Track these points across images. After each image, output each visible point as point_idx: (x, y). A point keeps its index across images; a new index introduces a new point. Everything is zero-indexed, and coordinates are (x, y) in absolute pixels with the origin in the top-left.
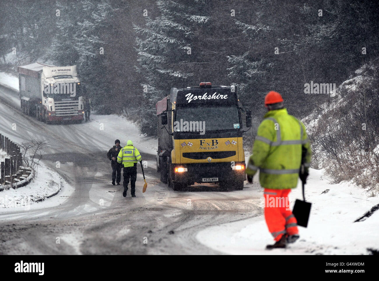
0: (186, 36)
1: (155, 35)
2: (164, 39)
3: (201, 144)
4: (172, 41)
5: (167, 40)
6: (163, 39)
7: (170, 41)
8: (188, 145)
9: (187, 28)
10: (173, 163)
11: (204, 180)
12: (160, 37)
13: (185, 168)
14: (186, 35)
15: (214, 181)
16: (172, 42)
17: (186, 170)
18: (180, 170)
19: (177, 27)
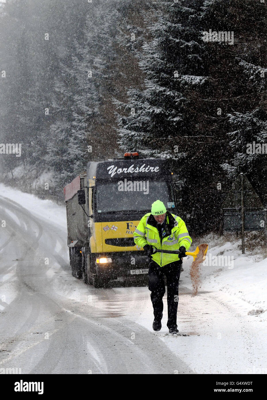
0: (177, 103)
1: (135, 103)
2: (148, 108)
3: (128, 228)
4: (158, 111)
5: (151, 109)
6: (145, 108)
7: (155, 111)
8: (112, 228)
9: (178, 93)
10: (92, 251)
11: (133, 272)
12: (142, 106)
13: (108, 259)
14: (177, 101)
15: (145, 273)
16: (158, 113)
17: (110, 260)
18: (103, 261)
19: (165, 91)
